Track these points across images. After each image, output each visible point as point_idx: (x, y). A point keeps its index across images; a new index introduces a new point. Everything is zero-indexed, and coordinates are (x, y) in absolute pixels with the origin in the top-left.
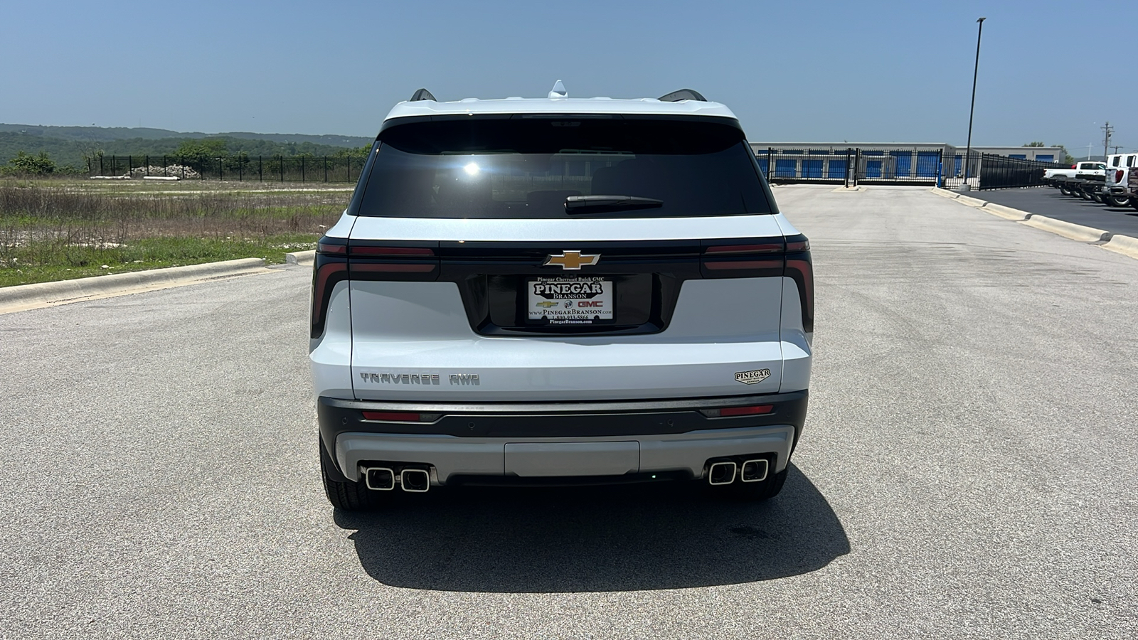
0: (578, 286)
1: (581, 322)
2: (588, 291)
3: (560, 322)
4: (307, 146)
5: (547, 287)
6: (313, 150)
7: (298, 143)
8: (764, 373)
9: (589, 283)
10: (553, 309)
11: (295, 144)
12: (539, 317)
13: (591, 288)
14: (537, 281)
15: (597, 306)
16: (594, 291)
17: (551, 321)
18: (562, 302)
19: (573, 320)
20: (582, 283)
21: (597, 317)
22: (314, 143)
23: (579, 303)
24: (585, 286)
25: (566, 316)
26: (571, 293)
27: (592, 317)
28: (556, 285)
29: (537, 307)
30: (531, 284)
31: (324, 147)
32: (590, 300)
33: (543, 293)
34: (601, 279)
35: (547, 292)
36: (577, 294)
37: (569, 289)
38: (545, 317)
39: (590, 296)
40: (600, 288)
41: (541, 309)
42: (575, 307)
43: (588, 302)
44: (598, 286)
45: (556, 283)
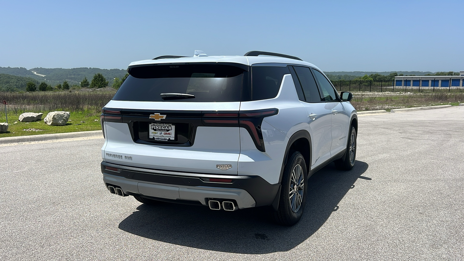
0: (164, 127)
1: (164, 140)
2: (167, 129)
3: (158, 140)
4: (346, 76)
5: (155, 126)
6: (348, 78)
7: (342, 75)
8: (229, 166)
9: (168, 126)
10: (156, 135)
11: (341, 76)
12: (152, 137)
13: (168, 128)
14: (151, 124)
15: (170, 135)
16: (169, 129)
17: (155, 139)
18: (159, 132)
19: (162, 139)
20: (165, 126)
21: (169, 139)
22: (349, 75)
23: (164, 133)
24: (166, 127)
25: (160, 138)
26: (162, 129)
27: (168, 138)
28: (157, 126)
29: (152, 134)
30: (150, 125)
31: (353, 76)
32: (168, 132)
33: (153, 129)
34: (171, 124)
35: (155, 128)
36: (163, 130)
37: (161, 128)
38: (154, 138)
39: (168, 131)
40: (171, 128)
41: (153, 135)
42: (163, 134)
43: (167, 133)
44: (171, 127)
45: (157, 125)
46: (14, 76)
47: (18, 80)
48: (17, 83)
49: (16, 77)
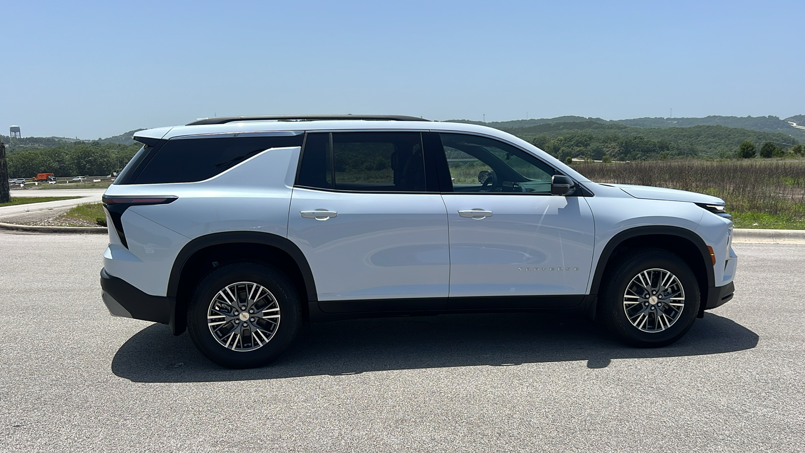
46: (753, 131)
47: (759, 139)
48: (756, 142)
49: (755, 132)
